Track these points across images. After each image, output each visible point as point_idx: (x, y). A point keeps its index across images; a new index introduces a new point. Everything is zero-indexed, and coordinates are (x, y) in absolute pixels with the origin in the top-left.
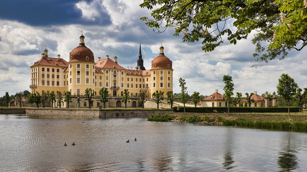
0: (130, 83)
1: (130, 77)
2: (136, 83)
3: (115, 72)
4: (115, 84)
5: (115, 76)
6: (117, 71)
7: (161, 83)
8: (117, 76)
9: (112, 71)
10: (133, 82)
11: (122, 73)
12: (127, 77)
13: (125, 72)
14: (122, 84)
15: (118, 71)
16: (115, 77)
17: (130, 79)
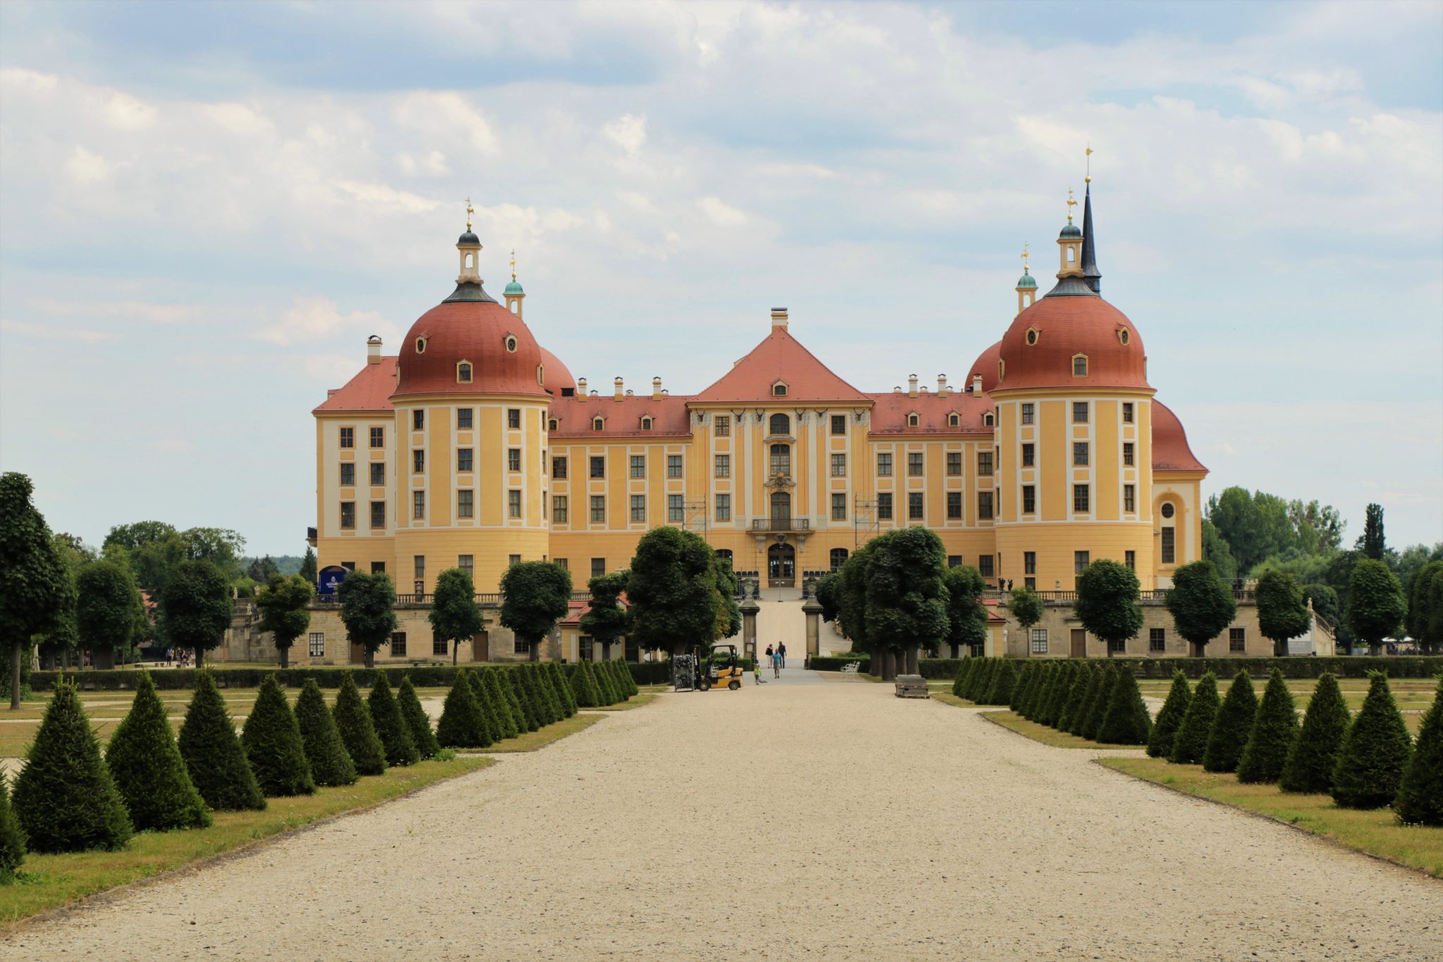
0: (901, 486)
1: (900, 452)
2: (949, 484)
3: (780, 424)
4: (781, 500)
5: (780, 449)
6: (792, 415)
7: (1077, 487)
8: (794, 450)
9: (760, 417)
10: (922, 484)
11: (838, 426)
12: (877, 448)
13: (859, 417)
14: (839, 498)
15: (800, 417)
16: (784, 458)
17: (900, 463)
